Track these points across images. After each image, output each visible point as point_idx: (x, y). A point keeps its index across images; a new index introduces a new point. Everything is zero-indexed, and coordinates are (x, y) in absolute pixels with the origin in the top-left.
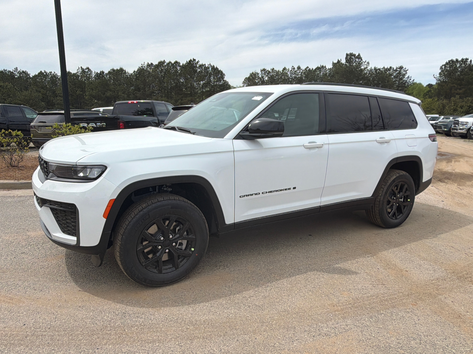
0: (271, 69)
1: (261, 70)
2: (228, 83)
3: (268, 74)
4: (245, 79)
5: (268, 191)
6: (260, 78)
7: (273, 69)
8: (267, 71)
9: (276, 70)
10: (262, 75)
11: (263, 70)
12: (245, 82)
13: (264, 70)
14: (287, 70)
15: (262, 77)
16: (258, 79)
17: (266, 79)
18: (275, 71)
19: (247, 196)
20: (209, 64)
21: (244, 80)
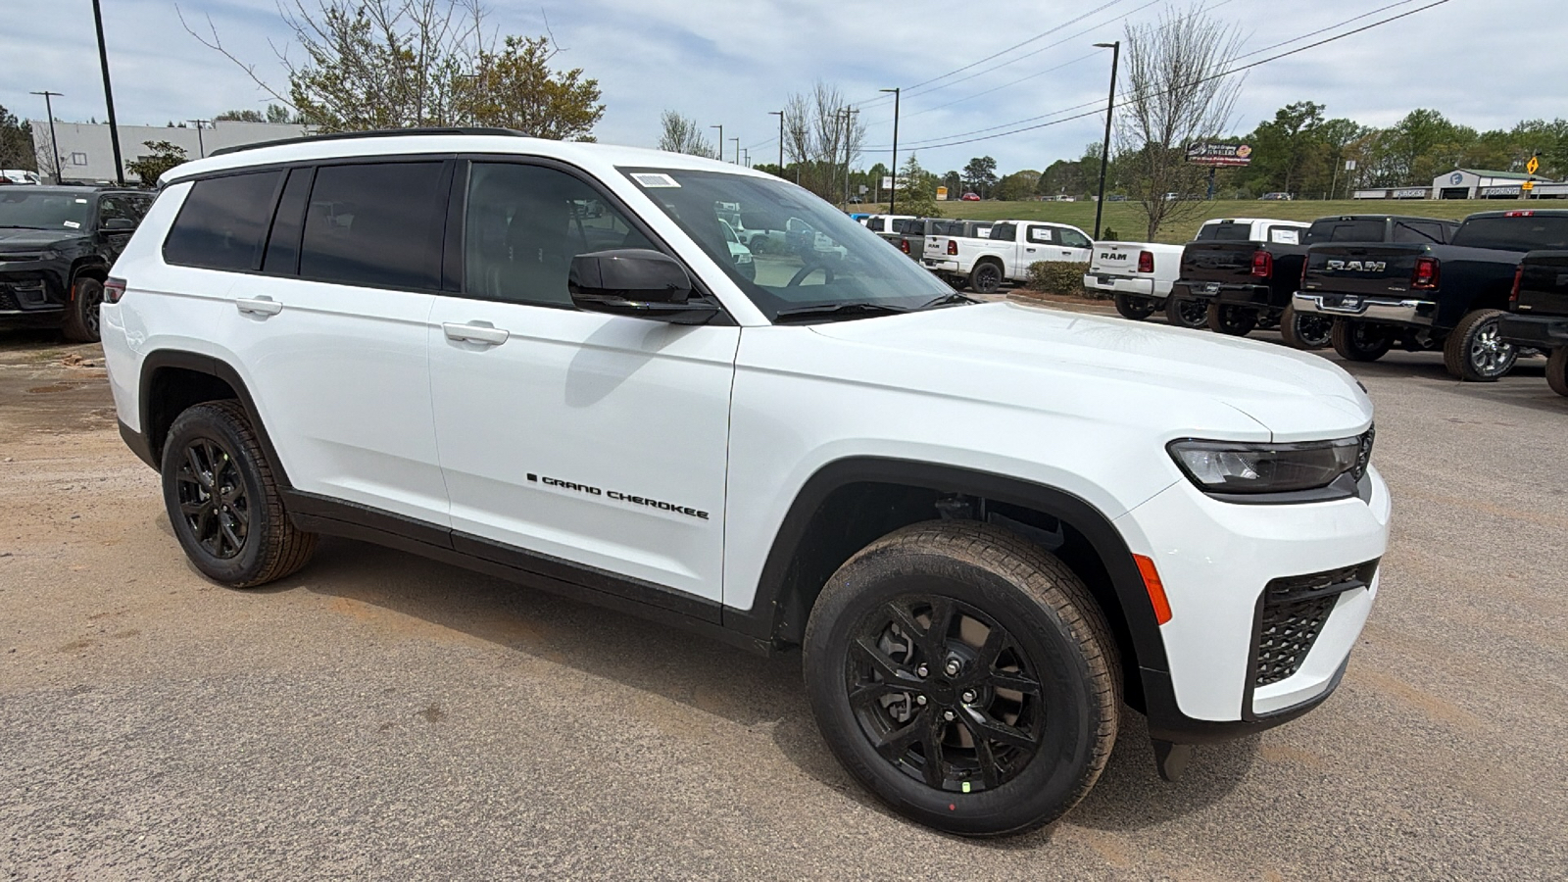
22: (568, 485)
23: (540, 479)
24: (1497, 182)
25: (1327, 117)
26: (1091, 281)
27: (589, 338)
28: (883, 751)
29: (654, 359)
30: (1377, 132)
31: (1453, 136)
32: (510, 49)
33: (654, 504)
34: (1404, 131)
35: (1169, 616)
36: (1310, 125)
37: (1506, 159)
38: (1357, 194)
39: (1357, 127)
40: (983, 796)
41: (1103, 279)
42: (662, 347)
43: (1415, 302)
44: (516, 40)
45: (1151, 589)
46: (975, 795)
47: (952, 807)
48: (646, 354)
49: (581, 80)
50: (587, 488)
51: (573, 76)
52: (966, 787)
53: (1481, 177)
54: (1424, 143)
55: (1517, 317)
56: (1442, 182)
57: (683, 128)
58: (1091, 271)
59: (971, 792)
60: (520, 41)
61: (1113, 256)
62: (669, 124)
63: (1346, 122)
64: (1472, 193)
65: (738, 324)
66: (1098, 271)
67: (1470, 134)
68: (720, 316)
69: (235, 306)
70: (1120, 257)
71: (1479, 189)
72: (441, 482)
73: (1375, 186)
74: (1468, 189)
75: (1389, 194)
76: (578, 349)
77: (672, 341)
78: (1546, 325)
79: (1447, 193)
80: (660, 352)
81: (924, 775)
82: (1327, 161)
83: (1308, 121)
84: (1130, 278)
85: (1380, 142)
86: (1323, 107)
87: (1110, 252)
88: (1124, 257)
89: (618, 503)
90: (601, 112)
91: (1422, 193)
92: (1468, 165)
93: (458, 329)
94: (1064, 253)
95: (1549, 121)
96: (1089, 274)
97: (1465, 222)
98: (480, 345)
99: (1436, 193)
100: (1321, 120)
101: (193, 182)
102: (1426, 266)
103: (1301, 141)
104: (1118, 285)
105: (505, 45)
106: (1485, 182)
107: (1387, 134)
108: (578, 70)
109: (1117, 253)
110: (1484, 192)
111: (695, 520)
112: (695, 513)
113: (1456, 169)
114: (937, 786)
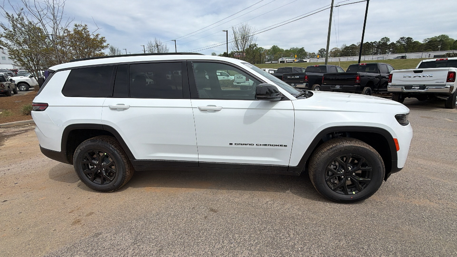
22: (243, 144)
23: (234, 144)
24: (289, 60)
25: (258, 46)
26: (234, 84)
27: (249, 107)
28: (334, 190)
29: (270, 110)
30: (267, 50)
31: (280, 51)
32: (76, 27)
33: (271, 145)
34: (272, 50)
35: (399, 149)
36: (255, 49)
37: (289, 55)
38: (266, 63)
39: (263, 49)
40: (359, 194)
41: (238, 83)
42: (272, 107)
43: (305, 84)
44: (78, 25)
45: (396, 144)
46: (356, 194)
47: (352, 198)
48: (268, 109)
49: (100, 37)
50: (249, 145)
51: (97, 35)
52: (354, 193)
53: (286, 58)
54: (275, 52)
55: (324, 86)
56: (280, 60)
57: (115, 50)
58: (235, 81)
59: (355, 193)
60: (79, 26)
61: (240, 78)
62: (111, 48)
63: (261, 48)
64: (285, 62)
65: (290, 100)
66: (236, 82)
67: (283, 50)
68: (284, 98)
69: (108, 108)
70: (241, 78)
71: (287, 61)
72: (198, 149)
73: (268, 61)
74: (284, 61)
75: (271, 62)
76: (246, 110)
77: (275, 105)
78: (330, 87)
79: (281, 62)
80: (272, 108)
81: (344, 192)
82: (259, 56)
83: (255, 48)
84: (245, 82)
85: (268, 52)
86: (257, 45)
87: (239, 77)
88: (242, 78)
89: (260, 147)
90: (108, 46)
91: (277, 62)
92: (283, 57)
93: (204, 108)
94: (223, 78)
95: (295, 48)
96: (234, 82)
97: (307, 68)
98: (212, 111)
99: (279, 62)
100: (257, 47)
101: (70, 70)
102: (306, 77)
103: (254, 52)
104: (242, 84)
105: (74, 26)
106: (287, 60)
107: (269, 50)
108: (98, 34)
109: (241, 77)
110: (287, 62)
111: (283, 147)
112: (283, 146)
113: (282, 57)
114: (346, 194)
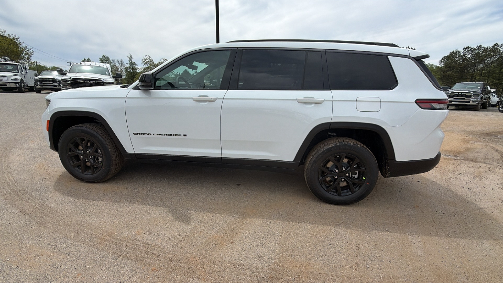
0: (478, 46)
1: (464, 48)
2: (424, 62)
3: (472, 51)
4: (443, 58)
5: (158, 134)
6: (462, 56)
7: (480, 46)
8: (472, 48)
9: (484, 47)
10: (464, 53)
11: (466, 48)
12: (442, 60)
13: (468, 48)
14: (500, 46)
15: (464, 55)
16: (459, 57)
17: (469, 56)
18: (482, 47)
19: (140, 134)
20: (407, 47)
21: (441, 59)
